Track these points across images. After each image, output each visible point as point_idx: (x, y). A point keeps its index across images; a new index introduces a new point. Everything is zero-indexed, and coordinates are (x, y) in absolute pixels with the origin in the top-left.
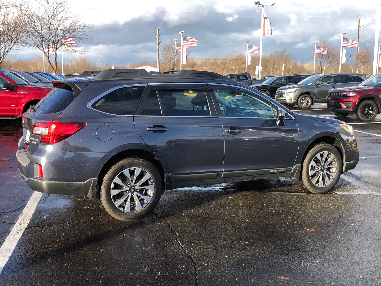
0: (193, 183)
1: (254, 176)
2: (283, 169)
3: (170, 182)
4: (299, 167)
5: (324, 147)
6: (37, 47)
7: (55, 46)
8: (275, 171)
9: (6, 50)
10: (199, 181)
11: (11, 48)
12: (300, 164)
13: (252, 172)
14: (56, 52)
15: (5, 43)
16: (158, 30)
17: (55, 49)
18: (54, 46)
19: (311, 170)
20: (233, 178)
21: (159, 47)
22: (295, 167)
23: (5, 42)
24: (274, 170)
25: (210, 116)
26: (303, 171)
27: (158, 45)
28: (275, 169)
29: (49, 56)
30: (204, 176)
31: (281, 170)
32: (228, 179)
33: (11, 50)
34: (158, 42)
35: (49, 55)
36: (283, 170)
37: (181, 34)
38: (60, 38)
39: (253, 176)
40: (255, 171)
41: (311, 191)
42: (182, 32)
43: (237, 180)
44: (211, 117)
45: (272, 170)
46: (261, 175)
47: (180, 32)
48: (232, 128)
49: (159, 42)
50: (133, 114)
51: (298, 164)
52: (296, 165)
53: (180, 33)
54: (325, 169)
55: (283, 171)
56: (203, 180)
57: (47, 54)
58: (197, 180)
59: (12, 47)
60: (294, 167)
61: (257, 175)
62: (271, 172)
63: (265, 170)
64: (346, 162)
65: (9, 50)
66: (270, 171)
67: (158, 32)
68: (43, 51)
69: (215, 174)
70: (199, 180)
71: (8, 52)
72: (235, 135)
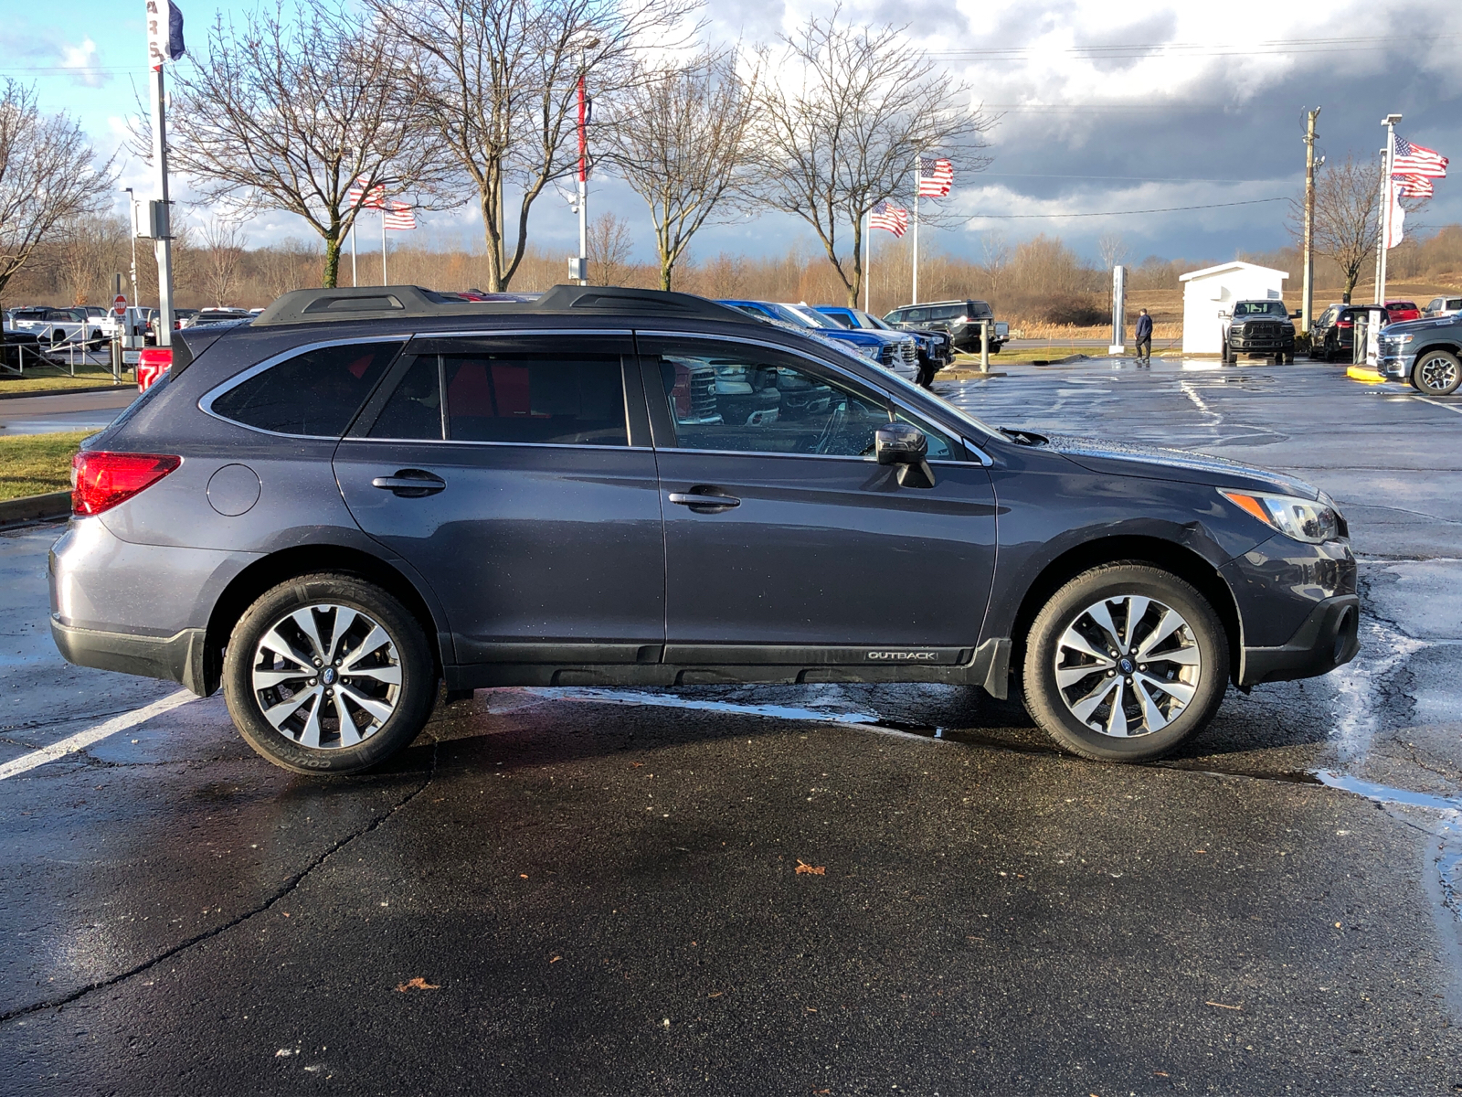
0: (551, 675)
1: (806, 668)
2: (929, 652)
3: (455, 664)
4: (998, 649)
5: (1127, 579)
6: (796, 209)
7: (858, 205)
8: (889, 656)
9: (687, 226)
10: (578, 667)
11: (703, 218)
12: (1006, 639)
13: (788, 651)
14: (859, 227)
15: (681, 205)
16: (1310, 116)
17: (855, 215)
18: (854, 206)
19: (1062, 666)
20: (717, 668)
21: (1313, 184)
22: (982, 648)
23: (682, 200)
24: (887, 654)
25: (627, 444)
26: (1025, 666)
27: (1312, 176)
28: (892, 648)
29: (833, 241)
30: (587, 651)
31: (917, 655)
32: (693, 671)
33: (700, 226)
34: (1308, 165)
35: (833, 236)
36: (927, 654)
37: (1390, 128)
38: (873, 176)
39: (801, 668)
40: (802, 651)
41: (1071, 748)
42: (1391, 119)
43: (733, 677)
44: (630, 447)
45: (878, 651)
46: (835, 667)
47: (1385, 118)
48: (696, 490)
49: (1313, 162)
50: (344, 432)
51: (998, 636)
52: (989, 640)
53: (1384, 122)
54: (1142, 667)
55: (927, 657)
56: (592, 668)
57: (828, 234)
58: (569, 663)
59: (706, 214)
60: (979, 646)
61: (816, 667)
62: (873, 660)
63: (843, 650)
64: (1249, 648)
65: (696, 226)
66: (870, 654)
67: (1311, 124)
68: (814, 223)
69: (634, 648)
70: (574, 663)
71: (691, 232)
72: (711, 513)
